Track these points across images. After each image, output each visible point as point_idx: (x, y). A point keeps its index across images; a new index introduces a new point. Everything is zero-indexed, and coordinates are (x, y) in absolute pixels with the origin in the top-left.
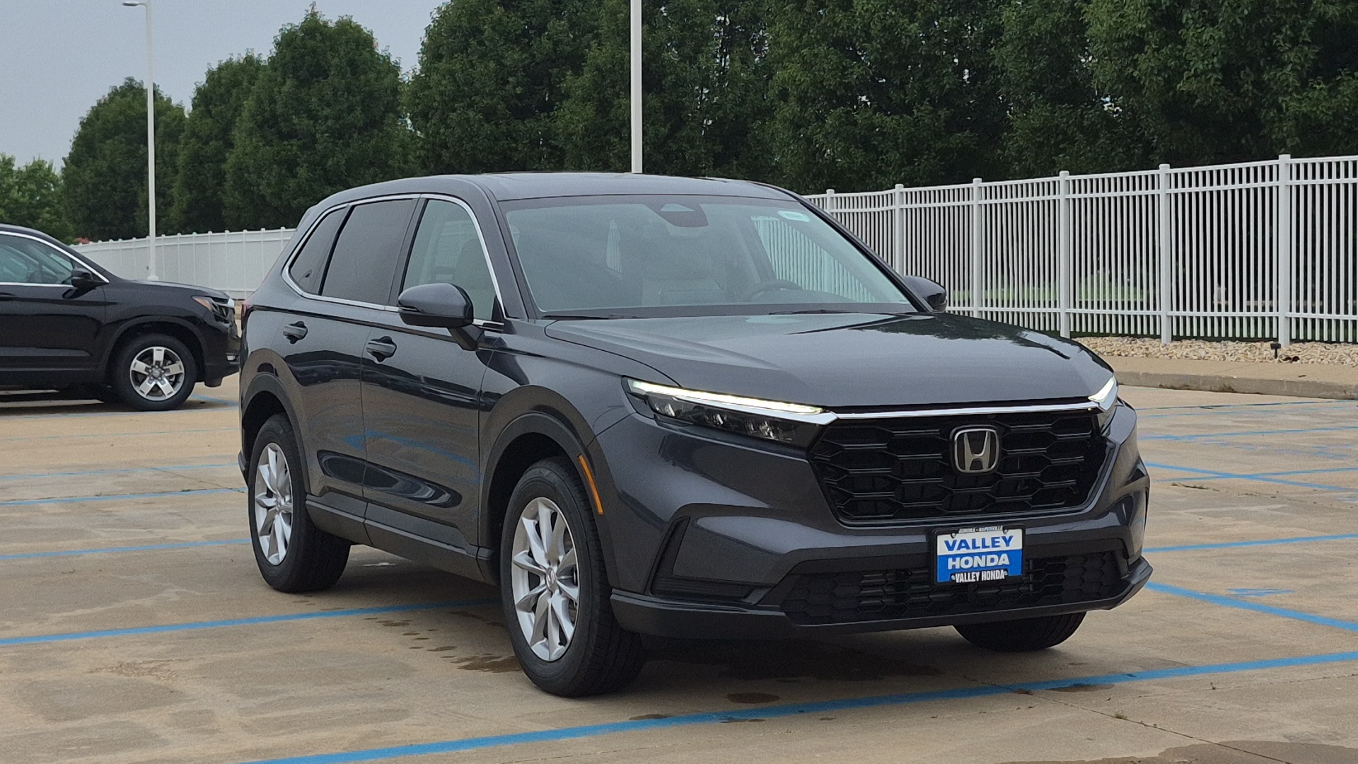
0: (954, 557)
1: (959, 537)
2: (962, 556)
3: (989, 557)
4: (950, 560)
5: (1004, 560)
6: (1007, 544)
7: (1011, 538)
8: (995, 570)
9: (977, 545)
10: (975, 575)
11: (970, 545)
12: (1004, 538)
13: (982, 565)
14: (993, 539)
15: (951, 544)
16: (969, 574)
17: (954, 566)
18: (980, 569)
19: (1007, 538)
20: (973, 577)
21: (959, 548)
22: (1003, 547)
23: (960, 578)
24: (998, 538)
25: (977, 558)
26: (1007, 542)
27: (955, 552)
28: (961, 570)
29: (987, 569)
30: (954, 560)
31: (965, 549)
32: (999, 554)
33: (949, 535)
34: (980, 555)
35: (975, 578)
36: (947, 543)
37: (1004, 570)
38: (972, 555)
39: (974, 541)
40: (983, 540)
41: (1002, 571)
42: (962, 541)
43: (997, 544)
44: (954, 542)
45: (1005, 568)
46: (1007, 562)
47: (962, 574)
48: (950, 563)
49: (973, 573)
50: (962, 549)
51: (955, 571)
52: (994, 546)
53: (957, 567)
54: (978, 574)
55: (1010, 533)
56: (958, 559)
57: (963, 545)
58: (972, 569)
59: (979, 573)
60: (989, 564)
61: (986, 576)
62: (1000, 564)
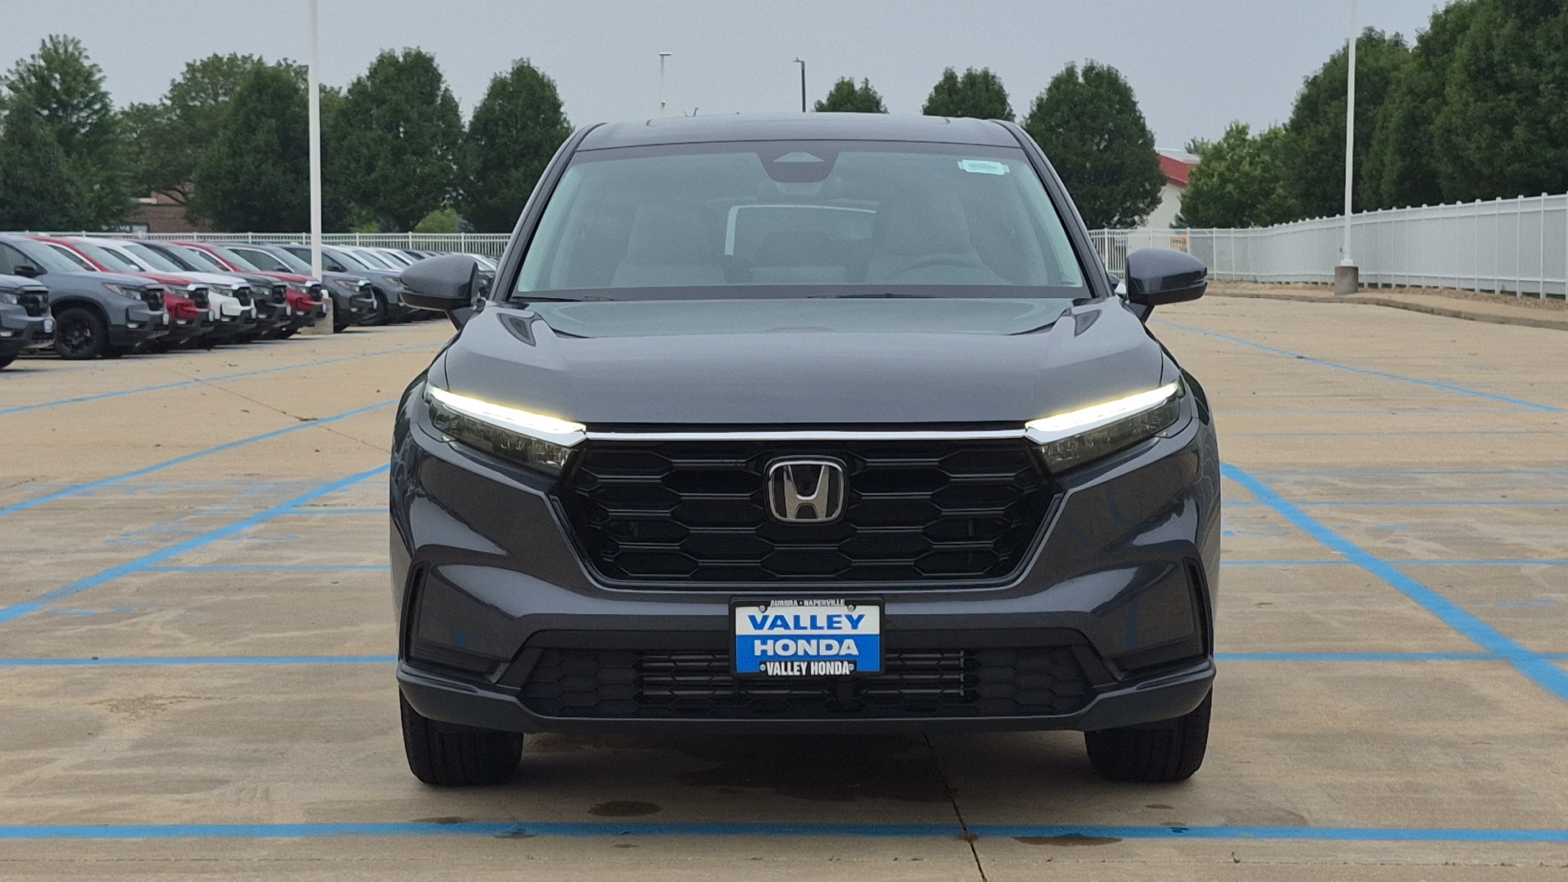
0: (764, 639)
1: (772, 612)
2: (776, 638)
3: (823, 643)
4: (757, 643)
5: (849, 648)
6: (855, 627)
7: (861, 617)
8: (834, 661)
9: (802, 625)
10: (800, 666)
11: (791, 623)
12: (849, 618)
13: (812, 652)
14: (830, 618)
15: (759, 620)
16: (789, 664)
17: (764, 652)
18: (808, 659)
19: (855, 618)
20: (796, 668)
21: (772, 627)
22: (846, 628)
23: (774, 669)
24: (840, 616)
25: (802, 643)
26: (855, 623)
27: (765, 631)
28: (776, 658)
29: (819, 658)
30: (764, 643)
31: (782, 629)
32: (840, 639)
33: (757, 608)
34: (808, 638)
35: (801, 670)
36: (752, 618)
37: (849, 663)
38: (795, 638)
39: (797, 618)
40: (813, 619)
41: (846, 663)
42: (777, 618)
43: (835, 625)
44: (765, 618)
45: (849, 659)
46: (854, 651)
47: (777, 664)
48: (758, 648)
49: (796, 664)
50: (776, 629)
51: (765, 658)
52: (830, 627)
53: (770, 653)
54: (804, 666)
55: (860, 610)
56: (770, 642)
57: (779, 623)
58: (795, 657)
59: (806, 663)
60: (823, 652)
61: (818, 669)
62: (843, 653)
